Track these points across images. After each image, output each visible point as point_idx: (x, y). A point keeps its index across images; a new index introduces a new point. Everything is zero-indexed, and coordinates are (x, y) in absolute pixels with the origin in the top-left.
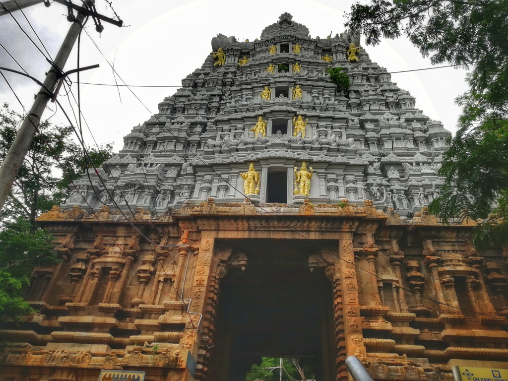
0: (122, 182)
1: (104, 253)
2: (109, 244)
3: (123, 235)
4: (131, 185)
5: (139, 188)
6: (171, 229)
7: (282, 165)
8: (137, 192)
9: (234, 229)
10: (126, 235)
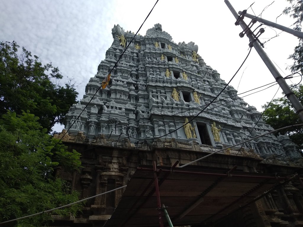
0: (105, 118)
1: (107, 168)
2: (108, 162)
3: (117, 156)
4: (113, 121)
5: (119, 124)
6: (148, 155)
7: (204, 122)
8: (118, 126)
9: (189, 159)
10: (119, 156)
